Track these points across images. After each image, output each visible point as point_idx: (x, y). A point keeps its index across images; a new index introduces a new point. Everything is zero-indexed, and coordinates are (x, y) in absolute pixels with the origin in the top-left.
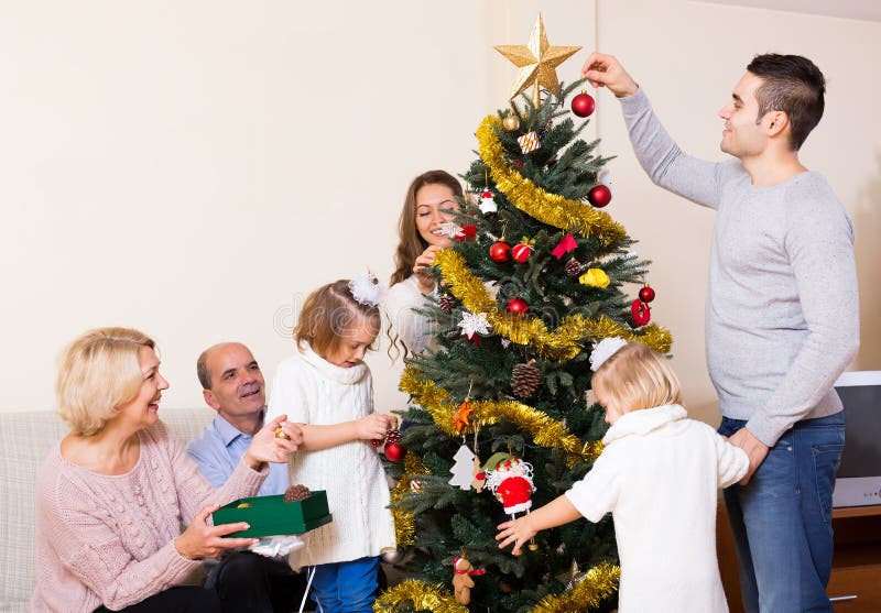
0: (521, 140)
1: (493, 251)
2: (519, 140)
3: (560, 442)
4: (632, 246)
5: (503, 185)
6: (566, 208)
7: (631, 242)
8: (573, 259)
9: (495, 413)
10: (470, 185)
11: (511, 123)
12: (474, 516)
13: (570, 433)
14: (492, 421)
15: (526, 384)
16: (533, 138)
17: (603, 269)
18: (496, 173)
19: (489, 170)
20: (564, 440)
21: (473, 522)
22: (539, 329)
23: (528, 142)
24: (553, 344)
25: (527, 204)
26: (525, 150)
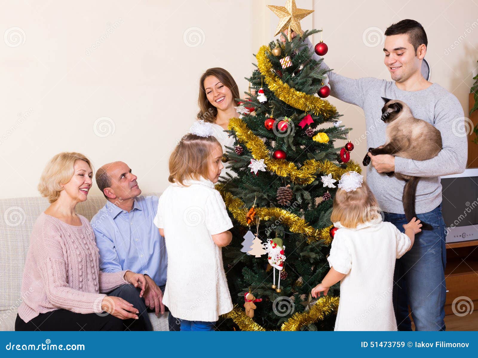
0: (282, 61)
1: (266, 124)
2: (280, 61)
3: (304, 231)
4: (340, 118)
5: (272, 87)
6: (306, 99)
7: (339, 116)
8: (310, 128)
9: (269, 214)
10: (251, 84)
11: (276, 52)
12: (255, 268)
13: (309, 225)
14: (266, 218)
15: (285, 198)
16: (288, 60)
17: (325, 132)
18: (268, 79)
19: (264, 78)
20: (306, 229)
21: (253, 271)
22: (292, 168)
23: (286, 62)
24: (301, 176)
25: (285, 98)
26: (284, 67)
